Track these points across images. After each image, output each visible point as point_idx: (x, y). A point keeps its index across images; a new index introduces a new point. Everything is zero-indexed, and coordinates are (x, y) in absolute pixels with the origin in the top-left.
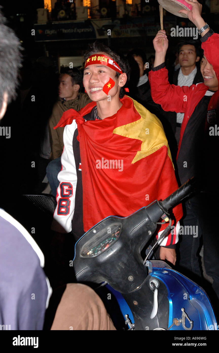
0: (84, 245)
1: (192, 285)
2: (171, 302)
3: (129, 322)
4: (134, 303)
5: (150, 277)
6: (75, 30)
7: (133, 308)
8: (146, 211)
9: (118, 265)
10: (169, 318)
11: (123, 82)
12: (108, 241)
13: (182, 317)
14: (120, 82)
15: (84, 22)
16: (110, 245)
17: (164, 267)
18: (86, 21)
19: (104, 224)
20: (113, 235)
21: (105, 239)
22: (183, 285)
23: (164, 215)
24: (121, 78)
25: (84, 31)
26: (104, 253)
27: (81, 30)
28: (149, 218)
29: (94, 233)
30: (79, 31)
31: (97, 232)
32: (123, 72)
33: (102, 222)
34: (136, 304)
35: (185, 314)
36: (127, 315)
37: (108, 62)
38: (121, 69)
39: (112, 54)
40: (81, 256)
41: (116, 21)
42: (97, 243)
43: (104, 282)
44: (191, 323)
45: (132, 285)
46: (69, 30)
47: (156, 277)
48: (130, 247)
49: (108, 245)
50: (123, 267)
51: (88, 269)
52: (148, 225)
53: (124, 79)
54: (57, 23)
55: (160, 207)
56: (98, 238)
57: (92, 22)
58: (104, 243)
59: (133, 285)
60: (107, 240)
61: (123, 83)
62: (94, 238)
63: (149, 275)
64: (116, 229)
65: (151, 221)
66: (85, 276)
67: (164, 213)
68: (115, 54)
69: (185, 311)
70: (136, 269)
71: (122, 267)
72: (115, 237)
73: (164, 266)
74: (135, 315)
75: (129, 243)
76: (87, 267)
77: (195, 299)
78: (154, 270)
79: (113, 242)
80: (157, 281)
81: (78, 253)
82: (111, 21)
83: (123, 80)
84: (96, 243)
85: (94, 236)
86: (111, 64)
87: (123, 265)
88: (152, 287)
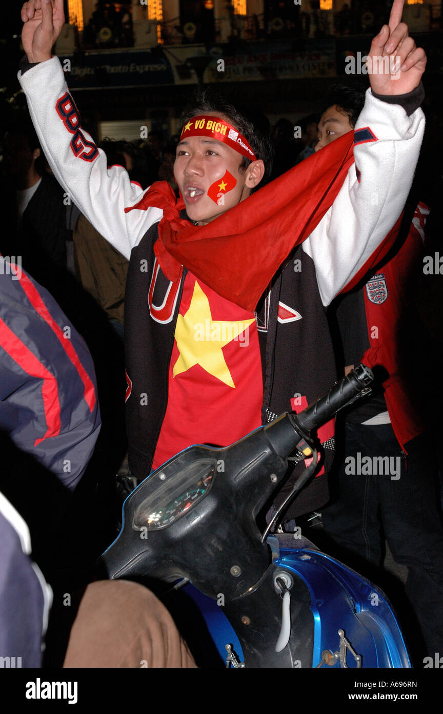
0: (142, 504)
1: (360, 584)
2: (317, 619)
3: (234, 659)
4: (243, 620)
5: (275, 568)
6: (132, 68)
7: (240, 630)
8: (266, 435)
9: (210, 545)
10: (313, 650)
11: (255, 178)
12: (190, 496)
13: (340, 649)
14: (248, 178)
15: (149, 51)
16: (193, 504)
17: (303, 548)
18: (152, 49)
19: (182, 462)
20: (199, 483)
21: (184, 492)
22: (342, 582)
23: (302, 442)
24: (253, 171)
25: (149, 68)
26: (182, 519)
27: (144, 68)
28: (272, 449)
29: (161, 480)
30: (140, 69)
31: (167, 478)
32: (257, 157)
33: (177, 457)
34: (247, 623)
35: (345, 642)
36: (230, 646)
37: (228, 135)
38: (253, 152)
39: (238, 118)
40: (135, 526)
41: (214, 49)
42: (167, 500)
43: (182, 579)
44: (358, 659)
45: (238, 585)
46: (120, 67)
47: (287, 568)
48: (234, 507)
49: (189, 504)
50: (221, 549)
51: (149, 553)
52: (270, 462)
53: (257, 171)
54: (94, 53)
55: (293, 426)
56: (170, 490)
57: (164, 51)
58: (181, 500)
59: (240, 585)
60: (187, 494)
61: (256, 180)
62: (161, 490)
63: (273, 563)
64: (204, 472)
65: (276, 455)
66: (142, 567)
67: (301, 437)
68: (244, 119)
69: (345, 636)
70: (247, 552)
71: (216, 548)
72: (203, 487)
73: (303, 546)
74: (245, 644)
75: (232, 500)
76: (146, 548)
77: (368, 611)
78: (283, 554)
79: (199, 498)
80: (288, 575)
81: (129, 520)
82: (203, 49)
83: (255, 173)
84: (164, 500)
85: (162, 486)
86: (233, 139)
87: (219, 544)
88: (279, 588)
